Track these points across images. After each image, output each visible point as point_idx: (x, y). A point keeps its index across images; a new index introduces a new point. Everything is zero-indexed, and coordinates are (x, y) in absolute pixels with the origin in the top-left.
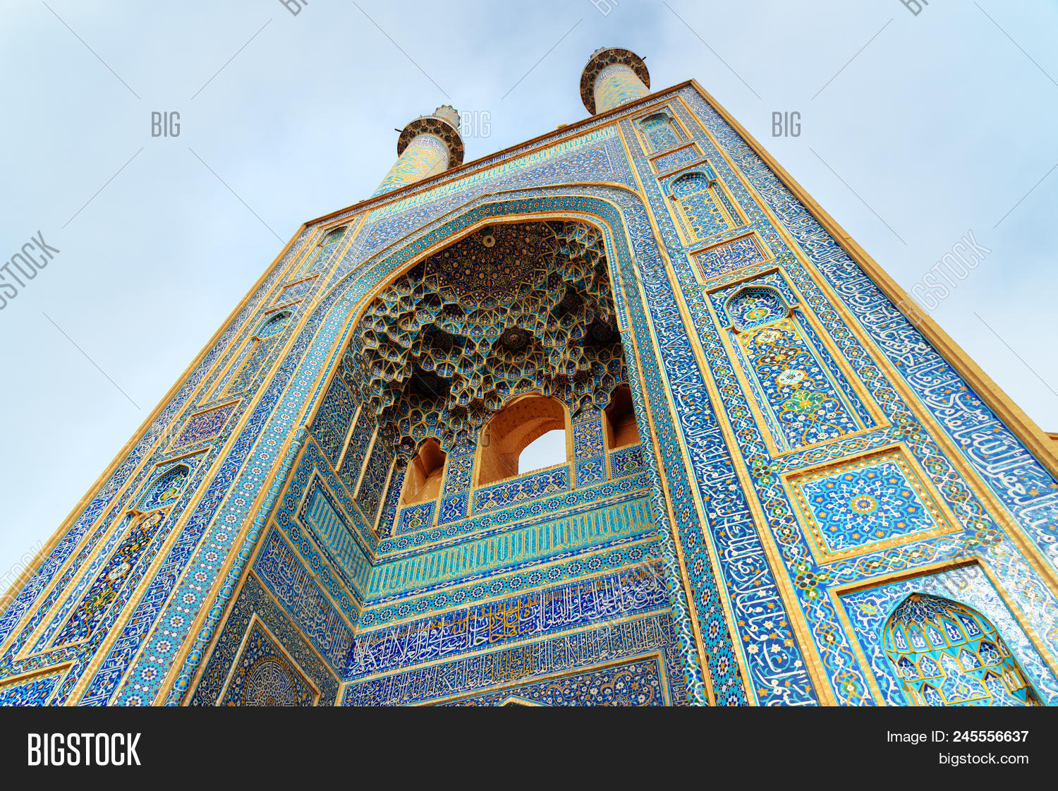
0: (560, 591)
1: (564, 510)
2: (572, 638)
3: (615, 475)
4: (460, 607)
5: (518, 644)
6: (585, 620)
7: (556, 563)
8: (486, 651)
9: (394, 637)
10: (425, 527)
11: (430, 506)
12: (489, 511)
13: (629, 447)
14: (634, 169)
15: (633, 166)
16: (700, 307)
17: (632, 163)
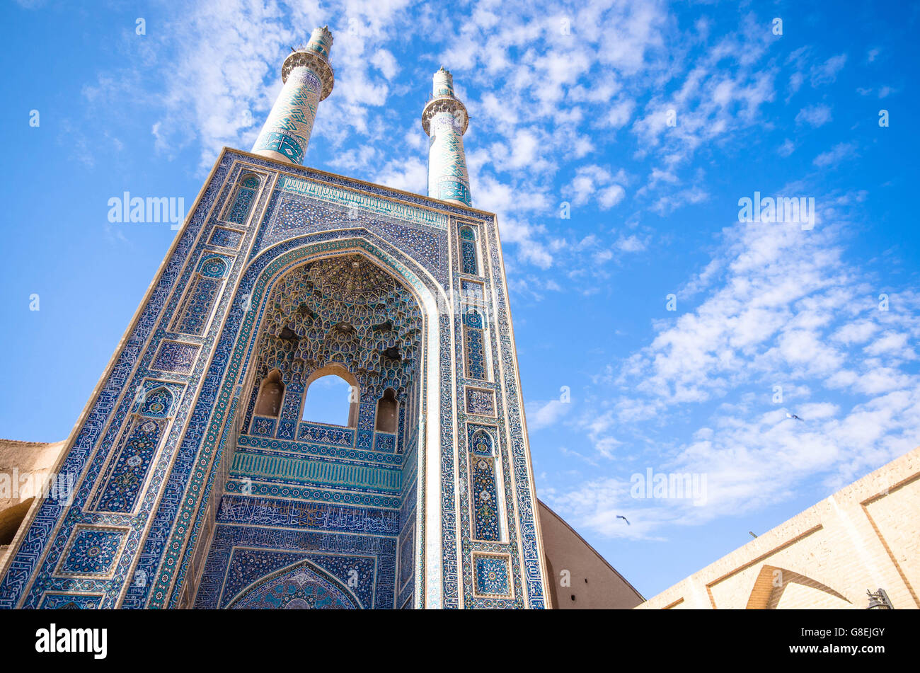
0: (338, 507)
1: (347, 459)
2: (340, 537)
3: (376, 449)
4: (285, 499)
5: (313, 531)
6: (347, 529)
7: (339, 491)
8: (297, 529)
9: (247, 504)
10: (269, 436)
11: (273, 422)
12: (308, 440)
13: (387, 433)
14: (451, 281)
15: (451, 276)
16: (463, 432)
17: (451, 273)
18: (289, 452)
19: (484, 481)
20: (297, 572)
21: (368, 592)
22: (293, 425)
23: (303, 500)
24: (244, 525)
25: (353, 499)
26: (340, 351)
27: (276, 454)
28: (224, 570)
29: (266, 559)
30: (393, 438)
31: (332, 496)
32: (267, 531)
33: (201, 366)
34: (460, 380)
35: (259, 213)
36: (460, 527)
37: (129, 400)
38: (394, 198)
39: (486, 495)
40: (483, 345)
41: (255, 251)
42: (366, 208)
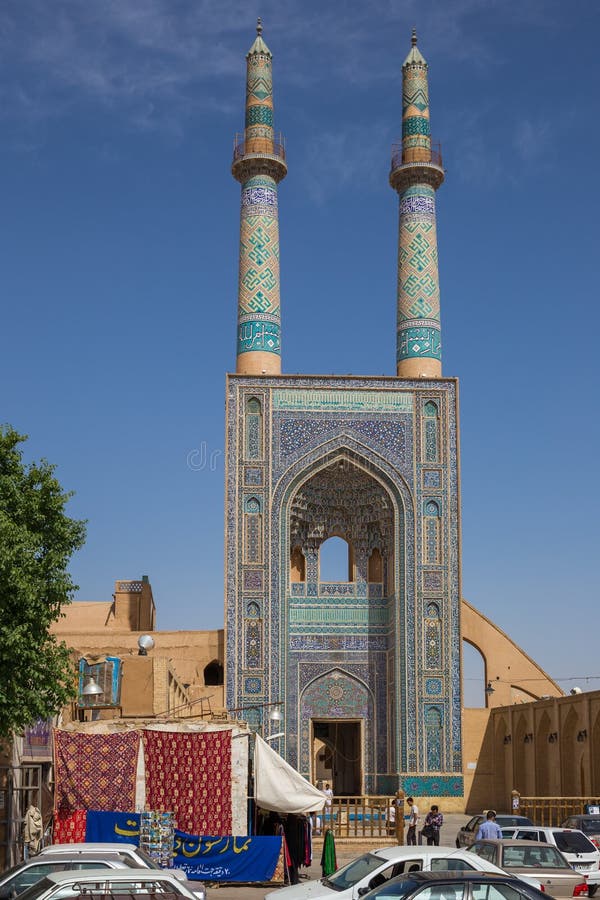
0: (350, 637)
1: (352, 606)
2: (353, 653)
3: (369, 596)
4: (320, 634)
5: (339, 651)
6: (357, 649)
7: (349, 626)
8: (329, 651)
10: (302, 595)
11: (302, 585)
12: (326, 596)
13: (376, 583)
14: (415, 474)
15: (415, 469)
16: (420, 605)
17: (415, 465)
18: (317, 604)
19: (433, 635)
20: (333, 673)
22: (316, 586)
23: (330, 634)
24: (301, 651)
25: (358, 631)
26: (338, 523)
27: (310, 608)
28: (297, 675)
29: (316, 667)
30: (380, 587)
32: (314, 653)
33: (267, 585)
34: (419, 567)
35: (267, 443)
36: (417, 663)
37: (240, 611)
38: (366, 387)
39: (433, 643)
40: (438, 531)
41: (274, 484)
42: (344, 408)
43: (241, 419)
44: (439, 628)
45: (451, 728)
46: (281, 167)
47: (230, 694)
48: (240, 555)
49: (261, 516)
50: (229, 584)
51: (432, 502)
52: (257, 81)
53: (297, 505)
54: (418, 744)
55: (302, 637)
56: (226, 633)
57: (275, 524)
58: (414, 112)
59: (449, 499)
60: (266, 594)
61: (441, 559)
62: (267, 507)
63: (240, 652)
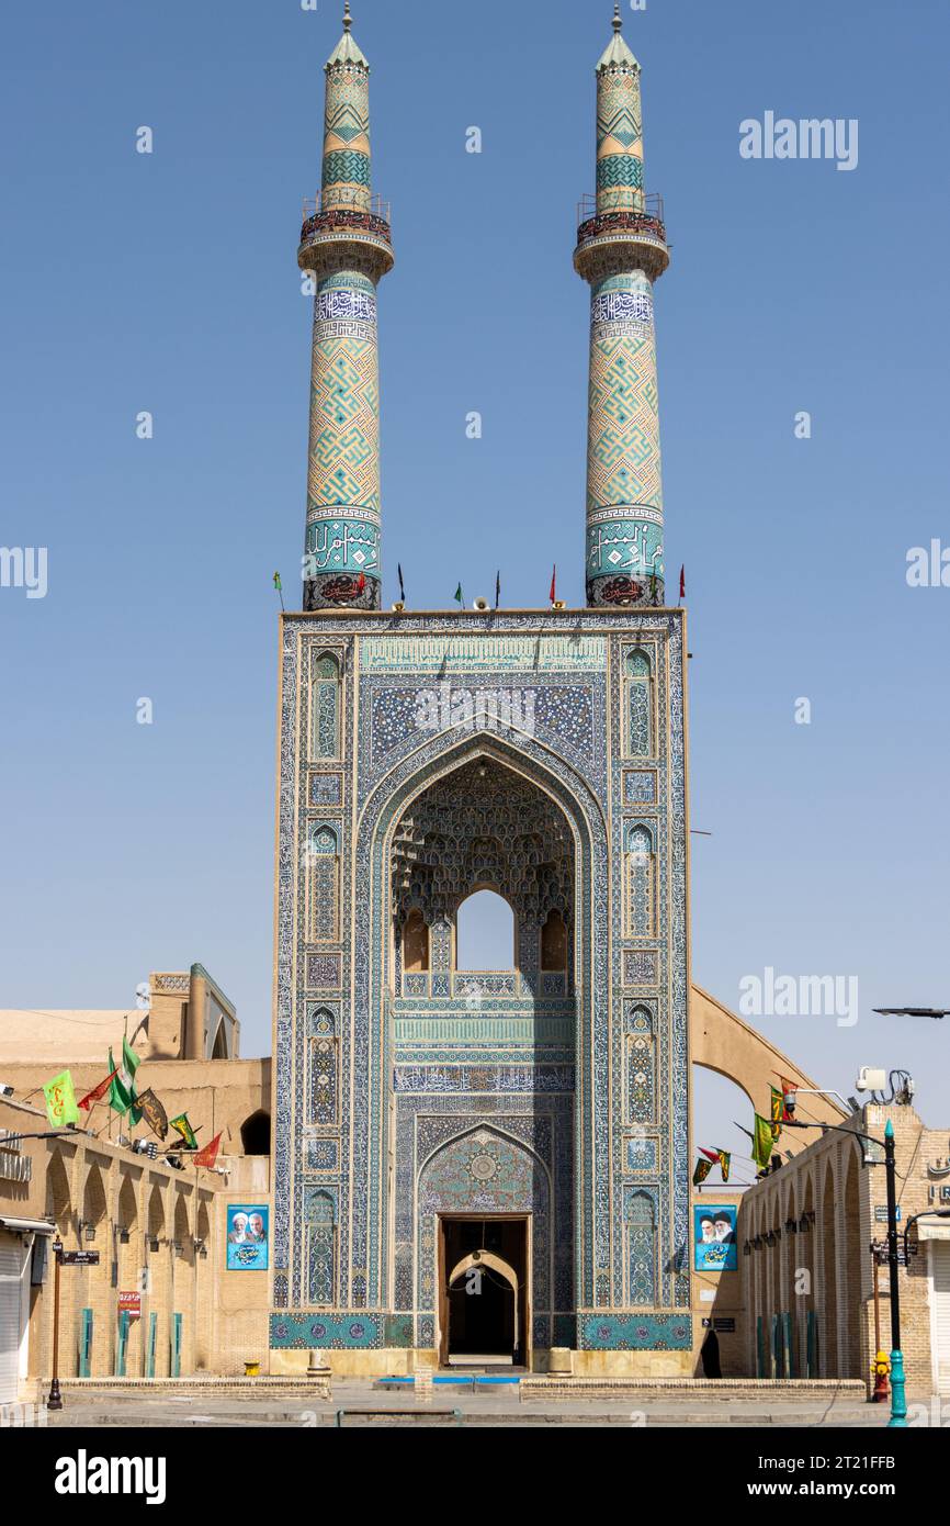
0: (508, 1068)
1: (511, 1013)
2: (514, 1097)
3: (543, 995)
4: (454, 1064)
5: (487, 1094)
6: (520, 1089)
7: (506, 1050)
8: (471, 1094)
9: (418, 1073)
10: (423, 995)
11: (424, 977)
13: (554, 972)
14: (609, 778)
15: (610, 769)
16: (619, 1010)
17: (609, 763)
18: (449, 1012)
19: (640, 1062)
20: (477, 1133)
21: (547, 1148)
22: (447, 978)
23: (472, 1063)
24: (419, 1094)
26: (486, 867)
27: (436, 1017)
28: (413, 1136)
29: (447, 1123)
30: (561, 978)
31: (500, 1057)
32: (443, 1098)
33: (347, 978)
34: (617, 943)
35: (350, 731)
36: (612, 1114)
37: (300, 1025)
38: (522, 629)
39: (640, 1078)
40: (651, 877)
41: (361, 801)
42: (483, 666)
43: (304, 690)
44: (652, 1052)
45: (672, 1227)
46: (380, 253)
47: (282, 1170)
48: (301, 927)
49: (338, 858)
50: (281, 978)
51: (641, 827)
52: (341, 110)
53: (405, 837)
54: (613, 1257)
55: (423, 1069)
56: (274, 1065)
57: (362, 872)
58: (613, 147)
59: (670, 821)
60: (347, 994)
61: (655, 929)
62: (349, 841)
63: (299, 1097)
